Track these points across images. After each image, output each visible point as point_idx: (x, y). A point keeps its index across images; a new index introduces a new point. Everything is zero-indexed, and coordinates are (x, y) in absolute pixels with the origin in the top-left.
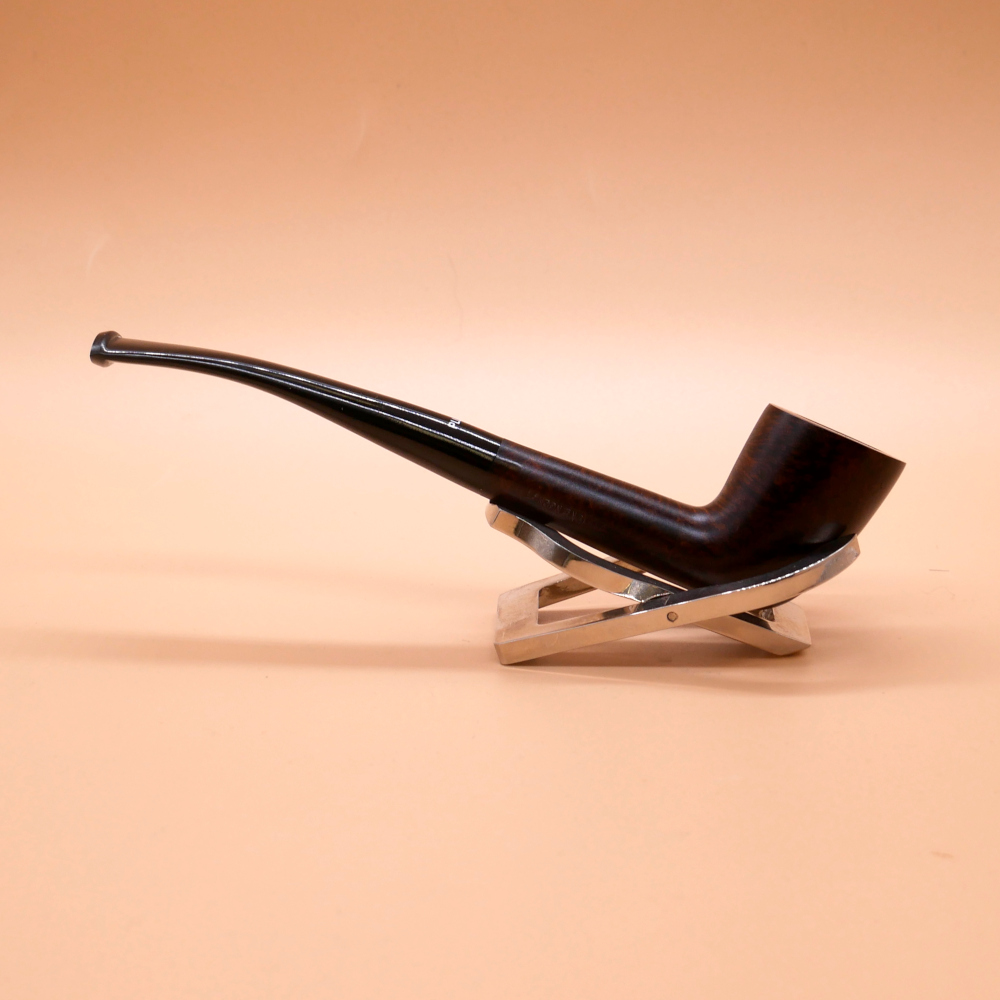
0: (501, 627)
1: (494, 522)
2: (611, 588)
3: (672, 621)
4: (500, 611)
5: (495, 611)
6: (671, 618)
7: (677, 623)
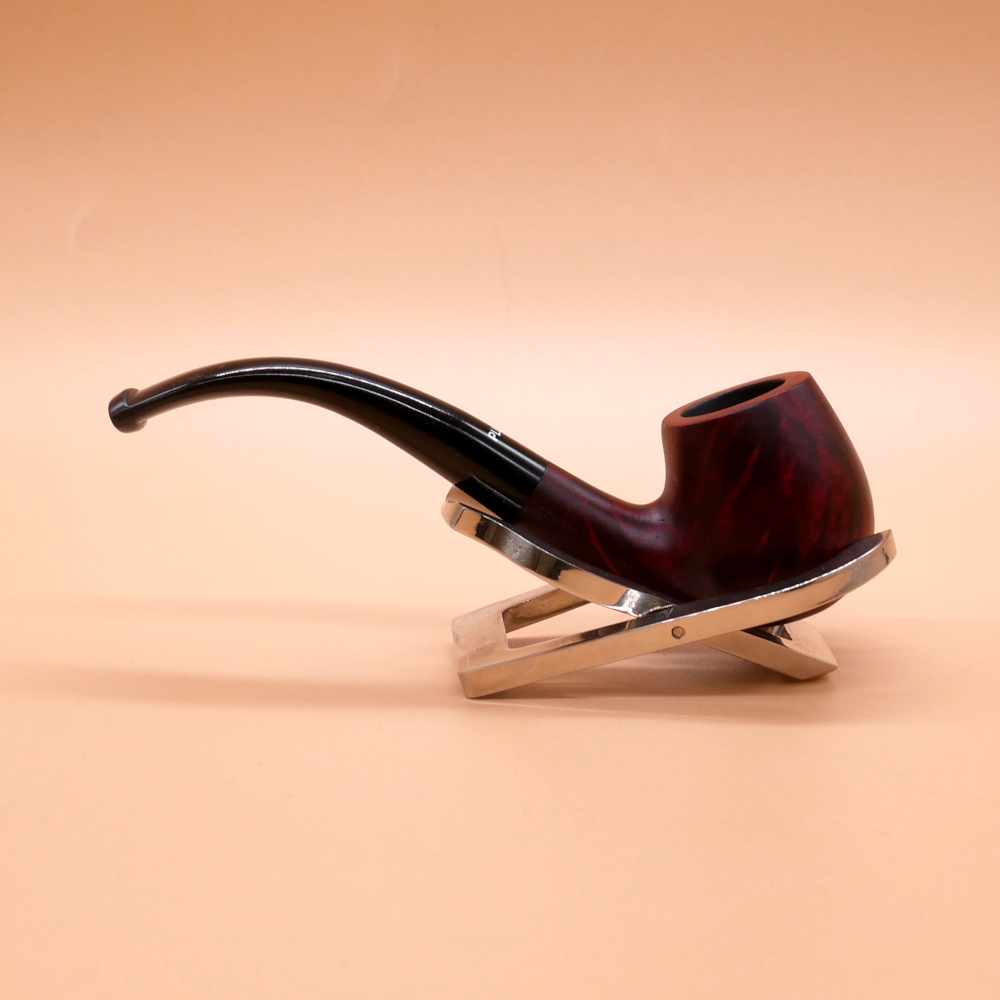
0: (462, 654)
1: (455, 521)
2: (603, 600)
3: (679, 638)
4: (457, 639)
5: (450, 639)
6: (676, 633)
7: (685, 640)
